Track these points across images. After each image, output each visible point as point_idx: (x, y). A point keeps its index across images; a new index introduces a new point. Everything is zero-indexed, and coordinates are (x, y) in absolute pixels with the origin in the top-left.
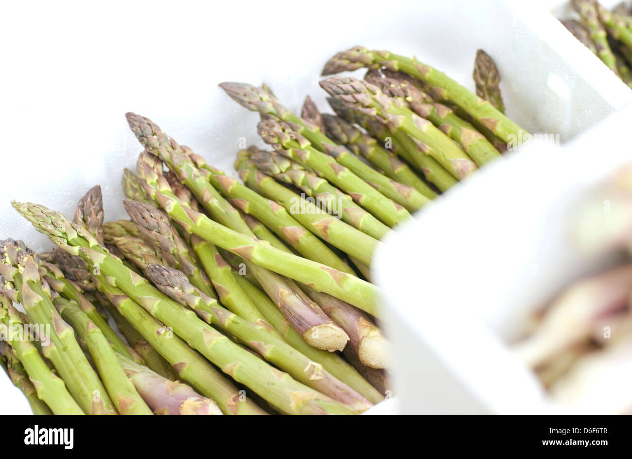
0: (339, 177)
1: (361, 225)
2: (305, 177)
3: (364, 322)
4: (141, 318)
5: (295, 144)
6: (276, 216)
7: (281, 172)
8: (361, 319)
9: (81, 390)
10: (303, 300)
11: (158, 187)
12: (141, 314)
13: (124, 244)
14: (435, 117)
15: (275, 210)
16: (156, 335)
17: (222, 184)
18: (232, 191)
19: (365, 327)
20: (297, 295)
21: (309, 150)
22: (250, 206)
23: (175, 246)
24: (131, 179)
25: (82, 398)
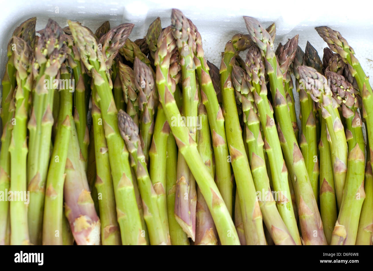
0: (266, 128)
1: (254, 170)
2: (250, 111)
3: (211, 233)
4: (99, 132)
5: (258, 88)
6: (216, 122)
7: (240, 92)
8: (211, 229)
9: (33, 164)
10: (190, 193)
11: (162, 63)
12: (100, 130)
13: (123, 73)
14: (349, 123)
15: (218, 118)
16: (99, 150)
17: (202, 77)
18: (204, 86)
19: (210, 237)
20: (189, 187)
21: (263, 98)
22: (207, 103)
23: (147, 102)
24: (156, 29)
25: (31, 168)
